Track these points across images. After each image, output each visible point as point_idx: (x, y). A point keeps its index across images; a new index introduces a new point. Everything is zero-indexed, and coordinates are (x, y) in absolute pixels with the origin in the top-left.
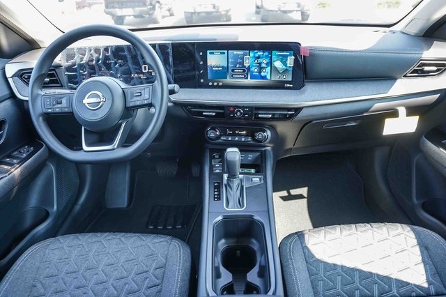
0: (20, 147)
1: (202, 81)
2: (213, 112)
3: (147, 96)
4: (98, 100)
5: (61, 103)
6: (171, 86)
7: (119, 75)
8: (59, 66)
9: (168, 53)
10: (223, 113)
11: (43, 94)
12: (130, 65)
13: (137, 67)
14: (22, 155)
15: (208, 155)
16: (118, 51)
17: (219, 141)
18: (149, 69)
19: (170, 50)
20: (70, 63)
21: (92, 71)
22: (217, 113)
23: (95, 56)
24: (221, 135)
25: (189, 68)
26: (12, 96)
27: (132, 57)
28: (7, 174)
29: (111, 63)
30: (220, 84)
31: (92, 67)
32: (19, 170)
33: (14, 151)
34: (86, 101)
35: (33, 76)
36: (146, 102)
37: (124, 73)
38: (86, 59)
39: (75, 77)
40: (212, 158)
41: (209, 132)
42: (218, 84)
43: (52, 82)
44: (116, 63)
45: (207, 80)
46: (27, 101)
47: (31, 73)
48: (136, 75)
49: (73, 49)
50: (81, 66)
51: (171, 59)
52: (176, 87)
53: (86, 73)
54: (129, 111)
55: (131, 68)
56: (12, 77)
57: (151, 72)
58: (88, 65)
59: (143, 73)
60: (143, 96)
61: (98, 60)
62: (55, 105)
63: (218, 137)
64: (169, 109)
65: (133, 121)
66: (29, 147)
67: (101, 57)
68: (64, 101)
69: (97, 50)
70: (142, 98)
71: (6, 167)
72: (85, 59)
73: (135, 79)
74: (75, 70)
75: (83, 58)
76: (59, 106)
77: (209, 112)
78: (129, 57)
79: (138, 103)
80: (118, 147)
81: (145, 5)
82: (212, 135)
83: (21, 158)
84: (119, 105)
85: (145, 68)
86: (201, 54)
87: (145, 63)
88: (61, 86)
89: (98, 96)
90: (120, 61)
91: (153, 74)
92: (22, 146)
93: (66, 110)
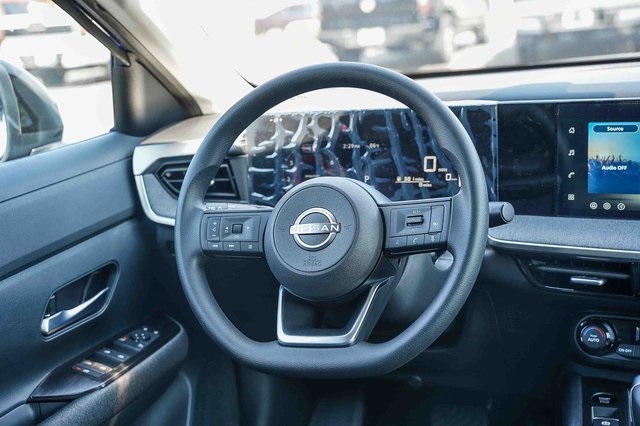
0: (133, 329)
1: (571, 197)
2: (599, 278)
3: (436, 225)
4: (325, 228)
5: (241, 231)
6: (495, 206)
7: (367, 178)
8: (239, 153)
9: (488, 129)
10: (628, 282)
11: (205, 209)
12: (395, 156)
13: (410, 161)
14: (136, 345)
15: (578, 391)
16: (370, 122)
17: (613, 356)
18: (439, 166)
19: (494, 123)
20: (262, 147)
21: (307, 167)
22: (610, 282)
23: (319, 132)
24: (616, 344)
25: (536, 166)
26: (138, 214)
27: (401, 138)
28: (103, 384)
29: (351, 150)
30: (621, 207)
31: (309, 158)
32: (127, 377)
33: (122, 335)
34: (297, 229)
35: (190, 172)
36: (433, 239)
37: (379, 173)
38: (297, 138)
39: (269, 177)
40: (589, 402)
41: (585, 331)
42: (614, 206)
43: (219, 187)
44: (362, 150)
45: (584, 197)
46: (172, 228)
47: (187, 165)
48: (408, 180)
49: (273, 117)
50: (285, 155)
51: (494, 144)
52: (507, 208)
53: (294, 170)
54: (390, 258)
55: (398, 162)
56: (143, 174)
57: (444, 174)
58: (301, 152)
59: (425, 176)
60: (426, 224)
61: (323, 142)
62: (228, 234)
63: (611, 347)
64: (485, 263)
65: (395, 282)
66: (151, 330)
67: (331, 135)
68: (248, 227)
69: (324, 120)
70: (424, 228)
71: (103, 368)
72: (294, 139)
73: (404, 188)
74: (271, 164)
75: (291, 137)
76: (237, 237)
77: (588, 276)
78: (394, 136)
79: (414, 241)
80: (357, 341)
81: (414, 19)
82: (594, 339)
83: (133, 351)
84: (369, 242)
85: (429, 163)
86: (572, 131)
87: (430, 152)
88: (237, 198)
89: (324, 220)
90: (372, 146)
91: (449, 177)
92: (139, 326)
93: (250, 247)
